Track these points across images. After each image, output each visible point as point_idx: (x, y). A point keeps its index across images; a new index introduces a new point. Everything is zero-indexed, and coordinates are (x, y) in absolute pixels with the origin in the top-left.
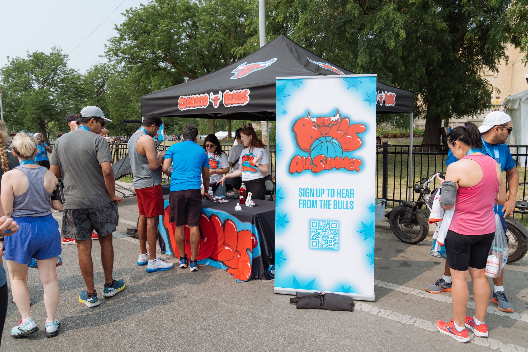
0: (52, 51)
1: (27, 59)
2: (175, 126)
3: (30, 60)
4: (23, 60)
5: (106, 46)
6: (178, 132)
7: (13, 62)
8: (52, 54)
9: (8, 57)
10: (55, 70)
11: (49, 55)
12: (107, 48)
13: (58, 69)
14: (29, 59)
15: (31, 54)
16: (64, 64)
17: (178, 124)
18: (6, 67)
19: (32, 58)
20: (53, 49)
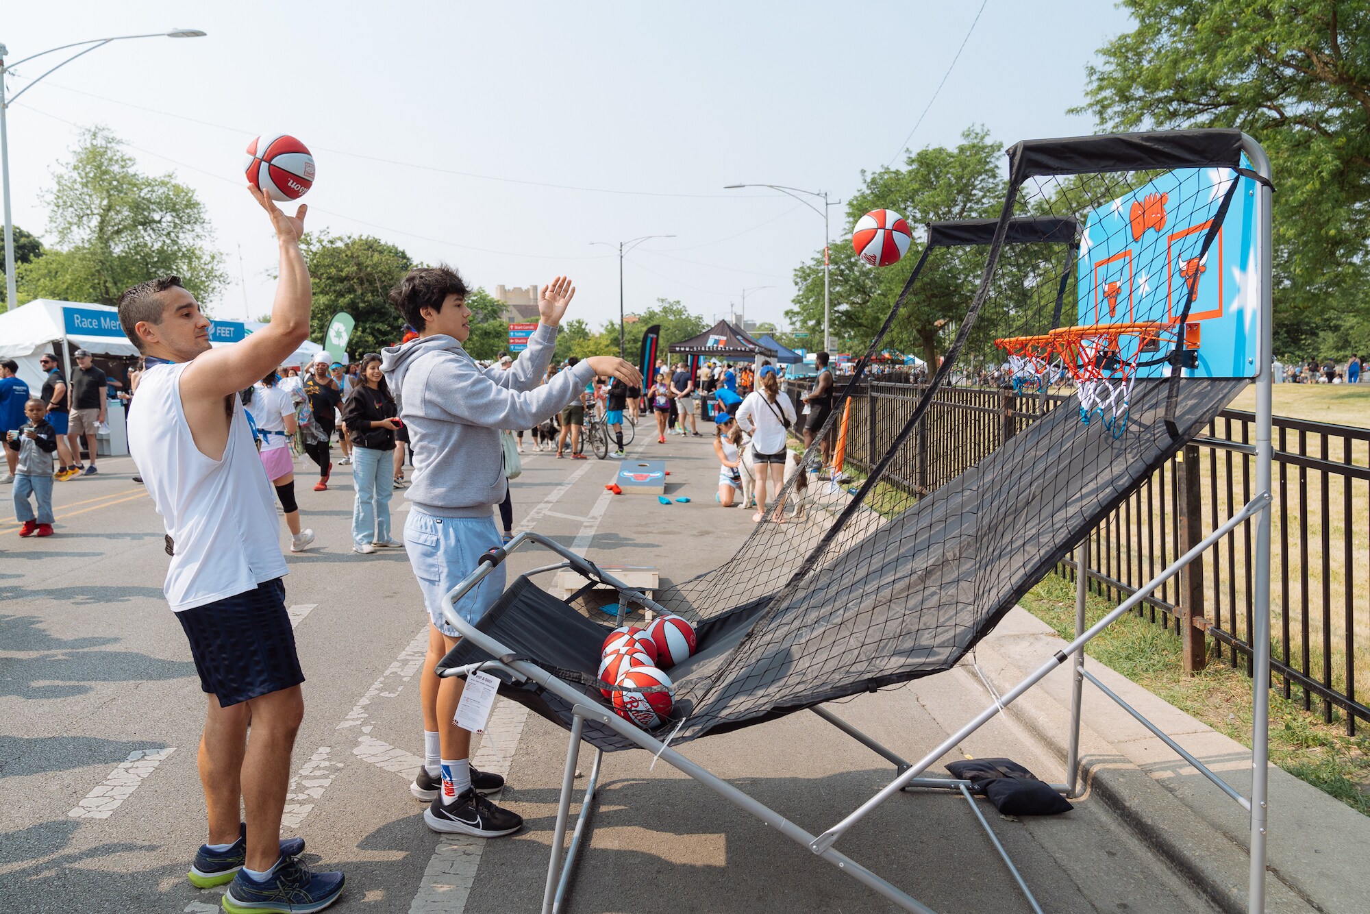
0: (965, 142)
1: (904, 169)
2: (1321, 334)
3: (910, 172)
4: (897, 173)
5: (1092, 71)
6: (1334, 354)
7: (874, 181)
8: (962, 150)
9: (863, 172)
10: (965, 190)
11: (956, 151)
12: (1094, 77)
13: (974, 187)
14: (910, 168)
15: (913, 156)
16: (992, 170)
17: (1336, 328)
18: (858, 194)
19: (914, 166)
20: (966, 135)
